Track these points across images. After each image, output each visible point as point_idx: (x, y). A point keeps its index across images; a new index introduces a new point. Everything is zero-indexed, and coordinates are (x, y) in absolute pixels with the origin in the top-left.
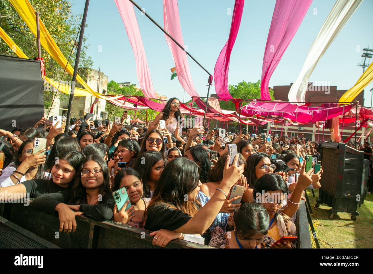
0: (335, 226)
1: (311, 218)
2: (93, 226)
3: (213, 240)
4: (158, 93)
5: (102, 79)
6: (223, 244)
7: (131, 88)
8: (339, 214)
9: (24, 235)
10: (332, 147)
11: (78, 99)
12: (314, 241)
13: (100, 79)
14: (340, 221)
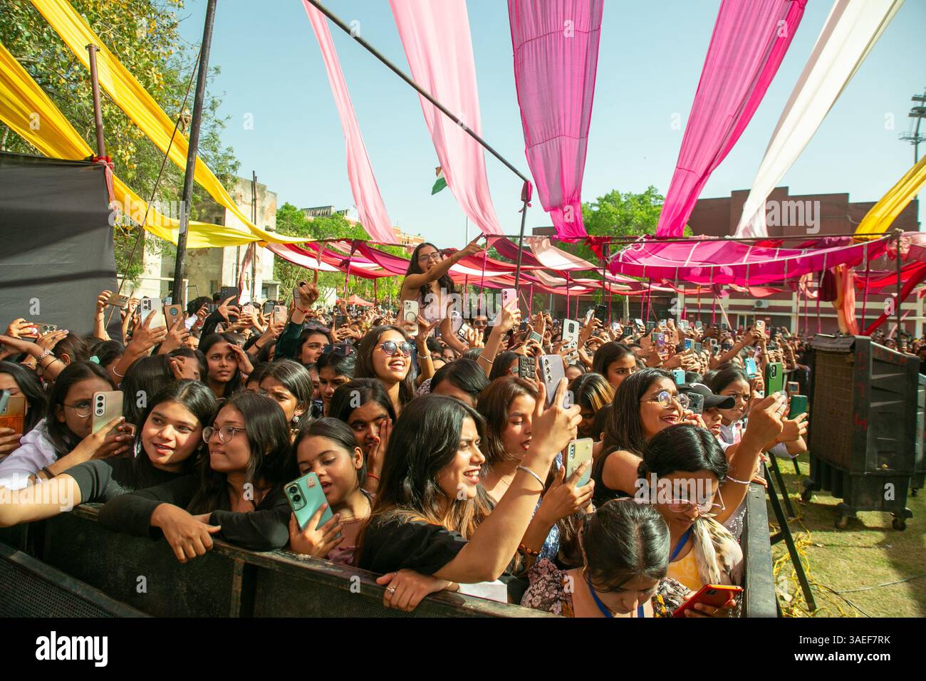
0: (852, 546)
1: (790, 528)
2: (242, 566)
3: (533, 592)
4: (403, 231)
5: (262, 201)
6: (558, 601)
7: (335, 220)
8: (862, 515)
9: (76, 596)
10: (838, 348)
11: (207, 253)
12: (798, 585)
13: (257, 201)
14: (864, 533)
